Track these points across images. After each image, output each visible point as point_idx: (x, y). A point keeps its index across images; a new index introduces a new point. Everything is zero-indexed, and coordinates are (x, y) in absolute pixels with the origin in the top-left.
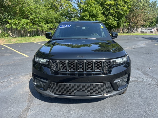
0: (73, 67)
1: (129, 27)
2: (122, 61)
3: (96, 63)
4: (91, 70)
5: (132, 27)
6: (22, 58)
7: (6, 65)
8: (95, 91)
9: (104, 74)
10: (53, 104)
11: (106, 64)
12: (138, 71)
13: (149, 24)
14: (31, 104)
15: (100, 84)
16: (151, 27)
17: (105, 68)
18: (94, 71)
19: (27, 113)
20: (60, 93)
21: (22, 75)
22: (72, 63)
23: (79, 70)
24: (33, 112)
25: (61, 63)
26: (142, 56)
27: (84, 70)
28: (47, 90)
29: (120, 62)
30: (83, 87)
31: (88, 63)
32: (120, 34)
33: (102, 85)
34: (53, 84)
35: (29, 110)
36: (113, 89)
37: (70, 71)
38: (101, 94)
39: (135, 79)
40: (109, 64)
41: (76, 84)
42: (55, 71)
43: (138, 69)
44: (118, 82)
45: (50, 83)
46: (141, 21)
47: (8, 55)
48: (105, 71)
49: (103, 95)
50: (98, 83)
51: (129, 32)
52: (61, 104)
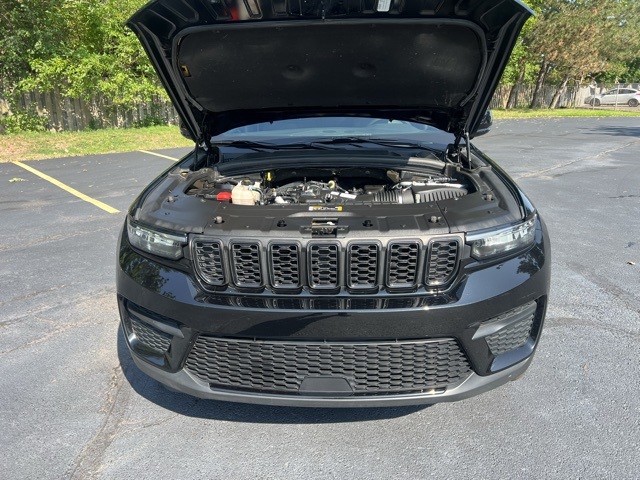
0: (289, 272)
1: (537, 83)
2: (511, 243)
3: (393, 250)
4: (370, 282)
5: (549, 82)
6: (92, 217)
7: (23, 250)
8: (388, 375)
9: (431, 301)
10: (211, 422)
11: (440, 256)
12: (578, 277)
13: (623, 70)
14: (119, 421)
15: (411, 347)
16: (631, 82)
17: (433, 276)
18: (386, 287)
19: (97, 463)
20: (234, 384)
21: (90, 291)
22: (288, 252)
23: (316, 282)
24: (124, 460)
25: (238, 254)
26: (595, 210)
27: (337, 282)
28: (179, 368)
29: (503, 246)
30: (335, 358)
31: (356, 252)
32: (500, 112)
33: (422, 349)
34: (203, 343)
35: (108, 450)
36: (468, 368)
37: (276, 285)
38: (417, 387)
39: (563, 314)
40: (450, 259)
41: (305, 344)
42: (212, 287)
43: (578, 268)
44: (491, 335)
45: (193, 339)
46: (590, 56)
47: (35, 204)
48: (436, 287)
49: (425, 391)
50: (400, 340)
51: (539, 106)
52: (242, 424)
